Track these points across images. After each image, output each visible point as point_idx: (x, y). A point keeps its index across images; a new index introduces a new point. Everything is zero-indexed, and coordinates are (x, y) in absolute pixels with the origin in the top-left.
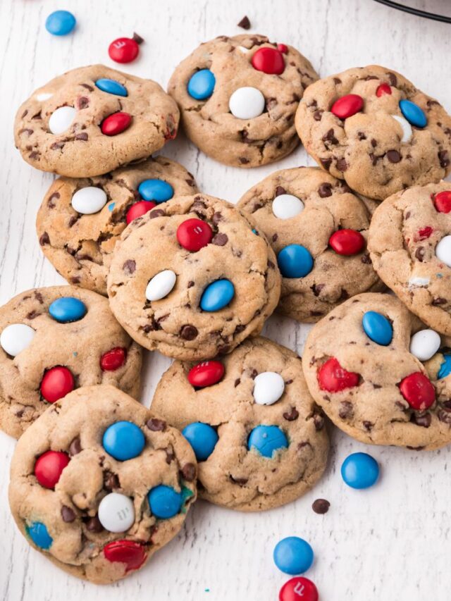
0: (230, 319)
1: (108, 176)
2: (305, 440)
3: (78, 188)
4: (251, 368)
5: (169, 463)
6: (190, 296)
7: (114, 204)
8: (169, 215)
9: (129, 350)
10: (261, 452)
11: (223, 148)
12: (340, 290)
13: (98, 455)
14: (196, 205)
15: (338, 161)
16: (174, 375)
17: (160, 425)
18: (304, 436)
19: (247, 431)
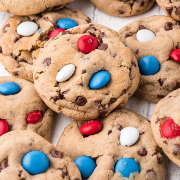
0: (107, 94)
1: (39, 15)
2: (151, 168)
3: (21, 22)
4: (118, 125)
5: (63, 177)
6: (83, 79)
7: (41, 30)
8: (73, 34)
9: (44, 113)
10: (122, 174)
11: (109, 4)
12: (176, 82)
13: (18, 170)
14: (90, 29)
15: (177, 9)
16: (71, 128)
17: (59, 154)
18: (150, 166)
19: (114, 161)
